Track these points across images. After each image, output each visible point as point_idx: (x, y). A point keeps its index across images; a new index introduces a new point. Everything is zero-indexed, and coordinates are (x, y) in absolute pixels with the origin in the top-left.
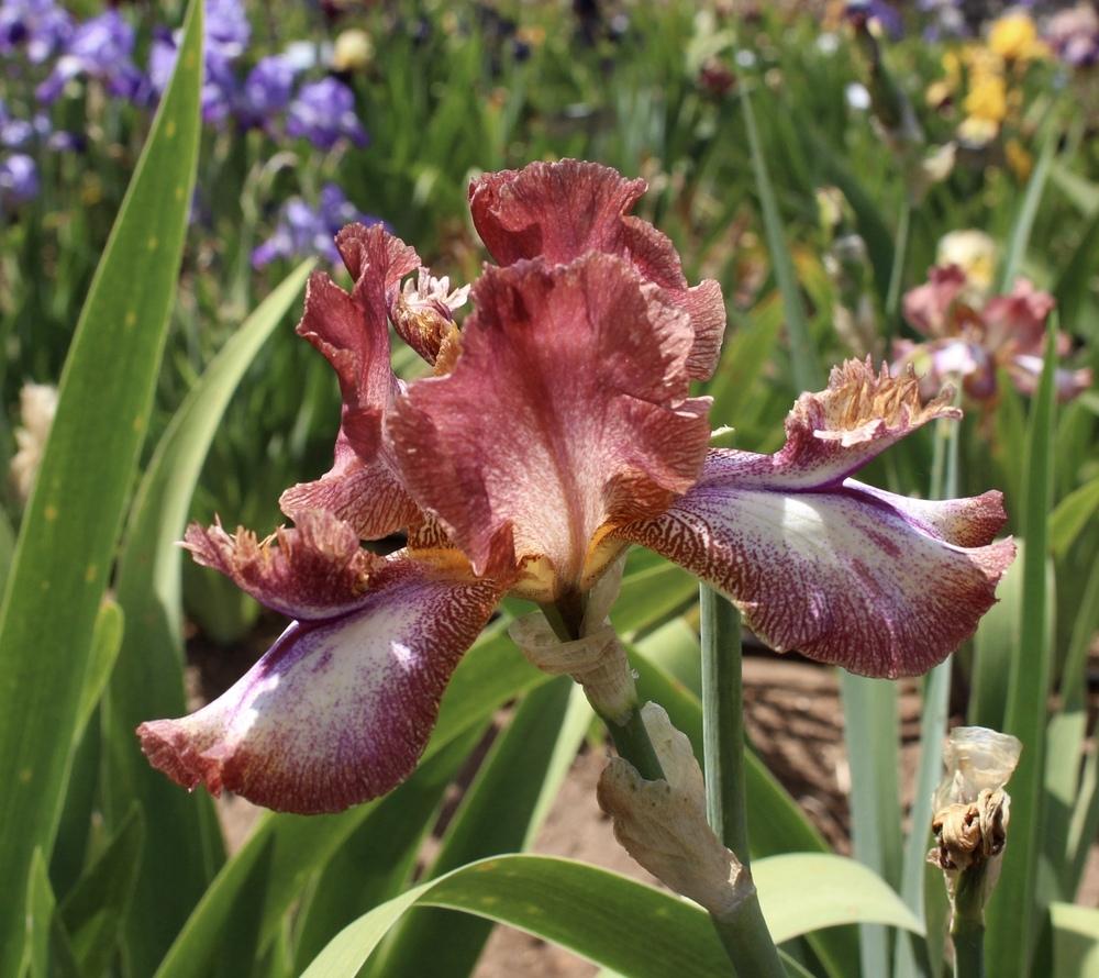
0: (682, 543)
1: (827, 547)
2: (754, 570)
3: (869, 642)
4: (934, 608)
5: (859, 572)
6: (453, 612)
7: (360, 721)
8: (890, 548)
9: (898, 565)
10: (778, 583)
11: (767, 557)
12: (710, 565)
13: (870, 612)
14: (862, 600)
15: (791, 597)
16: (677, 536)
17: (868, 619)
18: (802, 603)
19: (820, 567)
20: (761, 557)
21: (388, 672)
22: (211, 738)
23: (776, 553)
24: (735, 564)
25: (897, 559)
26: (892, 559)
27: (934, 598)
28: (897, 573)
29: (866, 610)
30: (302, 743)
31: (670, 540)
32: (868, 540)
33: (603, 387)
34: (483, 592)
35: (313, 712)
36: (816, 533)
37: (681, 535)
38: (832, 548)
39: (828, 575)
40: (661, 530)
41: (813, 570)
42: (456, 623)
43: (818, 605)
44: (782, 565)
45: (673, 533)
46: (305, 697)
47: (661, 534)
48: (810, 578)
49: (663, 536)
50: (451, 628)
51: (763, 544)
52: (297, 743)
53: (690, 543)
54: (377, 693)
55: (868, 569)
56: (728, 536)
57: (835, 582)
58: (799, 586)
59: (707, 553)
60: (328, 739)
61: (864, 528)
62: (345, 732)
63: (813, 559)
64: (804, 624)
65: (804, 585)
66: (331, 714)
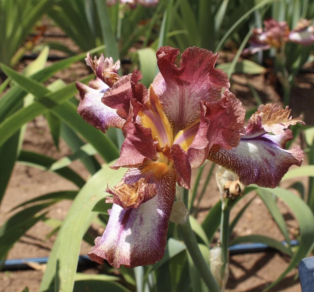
0: (223, 160)
1: (259, 156)
2: (241, 165)
3: (266, 179)
4: (281, 168)
5: (266, 162)
6: (168, 193)
7: (155, 236)
8: (273, 154)
9: (275, 158)
10: (246, 168)
11: (245, 161)
12: (230, 165)
13: (268, 172)
14: (266, 169)
15: (250, 171)
16: (221, 158)
17: (267, 174)
18: (252, 172)
19: (257, 162)
20: (243, 161)
21: (159, 219)
22: (112, 250)
23: (247, 160)
24: (237, 164)
25: (275, 157)
26: (273, 157)
27: (281, 165)
28: (274, 160)
29: (267, 171)
30: (141, 247)
31: (219, 159)
32: (268, 153)
33: (219, 127)
34: (172, 183)
35: (143, 238)
36: (256, 153)
37: (222, 157)
38: (260, 156)
39: (259, 164)
40: (216, 156)
41: (255, 163)
42: (170, 197)
43: (256, 172)
44: (248, 163)
45: (220, 157)
46: (140, 234)
47: (216, 157)
48: (254, 165)
49: (217, 158)
50: (169, 199)
51: (243, 157)
52: (139, 248)
53: (225, 159)
54: (157, 226)
55: (268, 161)
56: (234, 156)
57: (260, 165)
58: (252, 168)
59: (229, 162)
60: (147, 244)
61: (267, 149)
62: (152, 241)
63: (255, 160)
64: (252, 178)
65: (253, 167)
66: (147, 237)
